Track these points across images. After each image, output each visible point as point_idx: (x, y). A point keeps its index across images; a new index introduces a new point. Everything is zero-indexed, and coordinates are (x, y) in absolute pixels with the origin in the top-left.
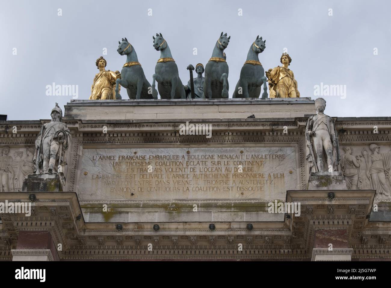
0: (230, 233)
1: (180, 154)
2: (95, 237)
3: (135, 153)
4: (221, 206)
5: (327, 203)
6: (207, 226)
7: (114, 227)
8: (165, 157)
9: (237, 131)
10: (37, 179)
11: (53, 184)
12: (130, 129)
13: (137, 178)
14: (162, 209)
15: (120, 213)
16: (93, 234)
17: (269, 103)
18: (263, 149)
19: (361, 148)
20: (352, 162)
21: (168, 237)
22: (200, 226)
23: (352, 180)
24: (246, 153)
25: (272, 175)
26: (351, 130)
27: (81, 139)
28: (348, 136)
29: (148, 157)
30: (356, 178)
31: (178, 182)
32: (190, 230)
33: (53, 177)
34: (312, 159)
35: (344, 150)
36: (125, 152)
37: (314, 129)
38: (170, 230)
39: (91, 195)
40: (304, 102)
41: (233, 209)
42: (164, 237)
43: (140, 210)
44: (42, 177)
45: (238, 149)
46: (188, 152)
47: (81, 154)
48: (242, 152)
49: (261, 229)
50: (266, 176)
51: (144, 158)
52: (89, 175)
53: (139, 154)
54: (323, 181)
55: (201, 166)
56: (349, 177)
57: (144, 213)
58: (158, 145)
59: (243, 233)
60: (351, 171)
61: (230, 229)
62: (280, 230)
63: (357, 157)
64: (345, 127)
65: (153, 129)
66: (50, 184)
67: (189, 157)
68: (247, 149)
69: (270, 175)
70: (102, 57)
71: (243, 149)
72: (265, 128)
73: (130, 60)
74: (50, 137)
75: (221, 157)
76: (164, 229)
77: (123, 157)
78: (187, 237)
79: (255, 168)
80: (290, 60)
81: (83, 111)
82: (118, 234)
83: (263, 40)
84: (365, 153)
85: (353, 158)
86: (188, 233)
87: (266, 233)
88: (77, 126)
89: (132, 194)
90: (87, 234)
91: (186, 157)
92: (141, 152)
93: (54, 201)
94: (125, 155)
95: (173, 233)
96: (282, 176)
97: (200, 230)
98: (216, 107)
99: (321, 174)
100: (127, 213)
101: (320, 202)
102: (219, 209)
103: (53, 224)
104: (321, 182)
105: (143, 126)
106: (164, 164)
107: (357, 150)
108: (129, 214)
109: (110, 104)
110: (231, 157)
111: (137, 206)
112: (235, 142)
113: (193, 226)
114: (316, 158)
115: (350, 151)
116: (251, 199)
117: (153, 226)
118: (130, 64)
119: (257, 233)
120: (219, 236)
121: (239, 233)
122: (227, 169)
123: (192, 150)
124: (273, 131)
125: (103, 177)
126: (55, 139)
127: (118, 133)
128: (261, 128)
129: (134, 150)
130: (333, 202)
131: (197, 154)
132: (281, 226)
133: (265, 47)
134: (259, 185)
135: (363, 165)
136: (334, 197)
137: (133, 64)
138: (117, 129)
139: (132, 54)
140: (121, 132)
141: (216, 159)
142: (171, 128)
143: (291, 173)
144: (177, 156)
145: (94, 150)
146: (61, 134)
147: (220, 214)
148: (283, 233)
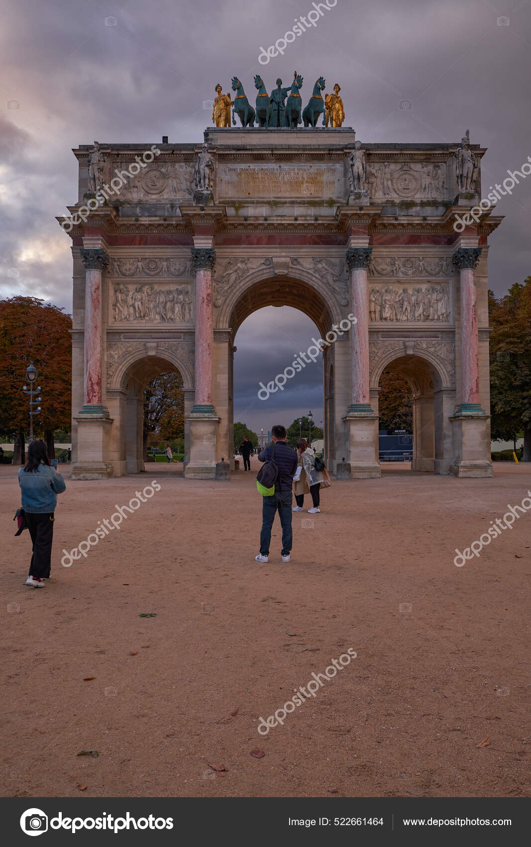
0: (306, 222)
1: (276, 168)
2: (233, 224)
3: (249, 167)
4: (300, 203)
5: (359, 212)
6: (293, 218)
7: (243, 218)
8: (267, 169)
9: (308, 154)
10: (201, 194)
11: (210, 197)
12: (246, 152)
13: (251, 184)
14: (267, 205)
15: (244, 207)
16: (232, 222)
17: (327, 131)
18: (323, 164)
19: (379, 164)
20: (374, 174)
21: (273, 224)
22: (289, 218)
23: (372, 186)
24: (313, 167)
25: (328, 181)
26: (374, 154)
27: (217, 158)
28: (372, 157)
29: (257, 169)
30: (375, 184)
31: (275, 186)
32: (284, 220)
33: (209, 192)
34: (351, 179)
35: (370, 166)
36: (243, 166)
37: (354, 161)
38: (273, 220)
39: (226, 194)
40: (348, 131)
41: (306, 205)
42: (269, 224)
43: (255, 205)
44: (203, 192)
45: (309, 164)
46: (280, 167)
47: (217, 167)
48: (311, 167)
49: (322, 220)
50: (325, 183)
51: (254, 170)
52: (223, 181)
53: (251, 168)
54: (357, 196)
55: (287, 176)
56: (371, 184)
57: (257, 207)
58: (263, 161)
59: (313, 222)
60: (372, 180)
61: (306, 220)
62: (332, 220)
63: (376, 170)
64: (371, 152)
65: (259, 152)
66: (208, 197)
67: (281, 170)
68: (314, 164)
69: (327, 182)
70: (219, 85)
71: (311, 164)
72: (325, 152)
73: (239, 94)
74: (204, 165)
75: (299, 170)
76: (270, 220)
77: (242, 169)
78: (283, 224)
79: (319, 178)
80: (340, 89)
81: (216, 136)
82: (245, 222)
83: (324, 79)
84: (381, 168)
85: (374, 171)
86: (283, 222)
87: (325, 222)
88: (215, 151)
89: (249, 194)
90: (228, 222)
91: (279, 169)
92: (252, 166)
93: (213, 210)
94: (243, 168)
95: (275, 222)
96: (334, 182)
97: (290, 220)
98: (295, 134)
99: (356, 191)
100: (248, 207)
101: (355, 212)
102: (299, 205)
103: (213, 222)
104: (356, 197)
105: (254, 151)
106: (266, 174)
107: (377, 166)
108: (249, 208)
109: (232, 132)
110: (305, 170)
111: (253, 203)
112: (307, 161)
113: (286, 218)
114: (354, 178)
115: (372, 167)
116: (315, 198)
117: (264, 218)
118: (240, 97)
119: (320, 222)
120: (299, 224)
121: (310, 222)
122: (302, 178)
123: (282, 165)
124: (329, 154)
125: (231, 183)
126: (207, 166)
127: (238, 154)
128: (322, 152)
129: (248, 165)
130: (362, 212)
131: (285, 167)
132: (333, 218)
133: (325, 87)
134: (320, 188)
135: (379, 175)
136: (363, 209)
137: (242, 97)
138: (238, 152)
139: (241, 89)
140: (241, 154)
141: (296, 171)
142: (270, 152)
143: (339, 180)
144: (274, 169)
145: (225, 164)
146: (210, 163)
147: (299, 208)
148: (334, 222)
